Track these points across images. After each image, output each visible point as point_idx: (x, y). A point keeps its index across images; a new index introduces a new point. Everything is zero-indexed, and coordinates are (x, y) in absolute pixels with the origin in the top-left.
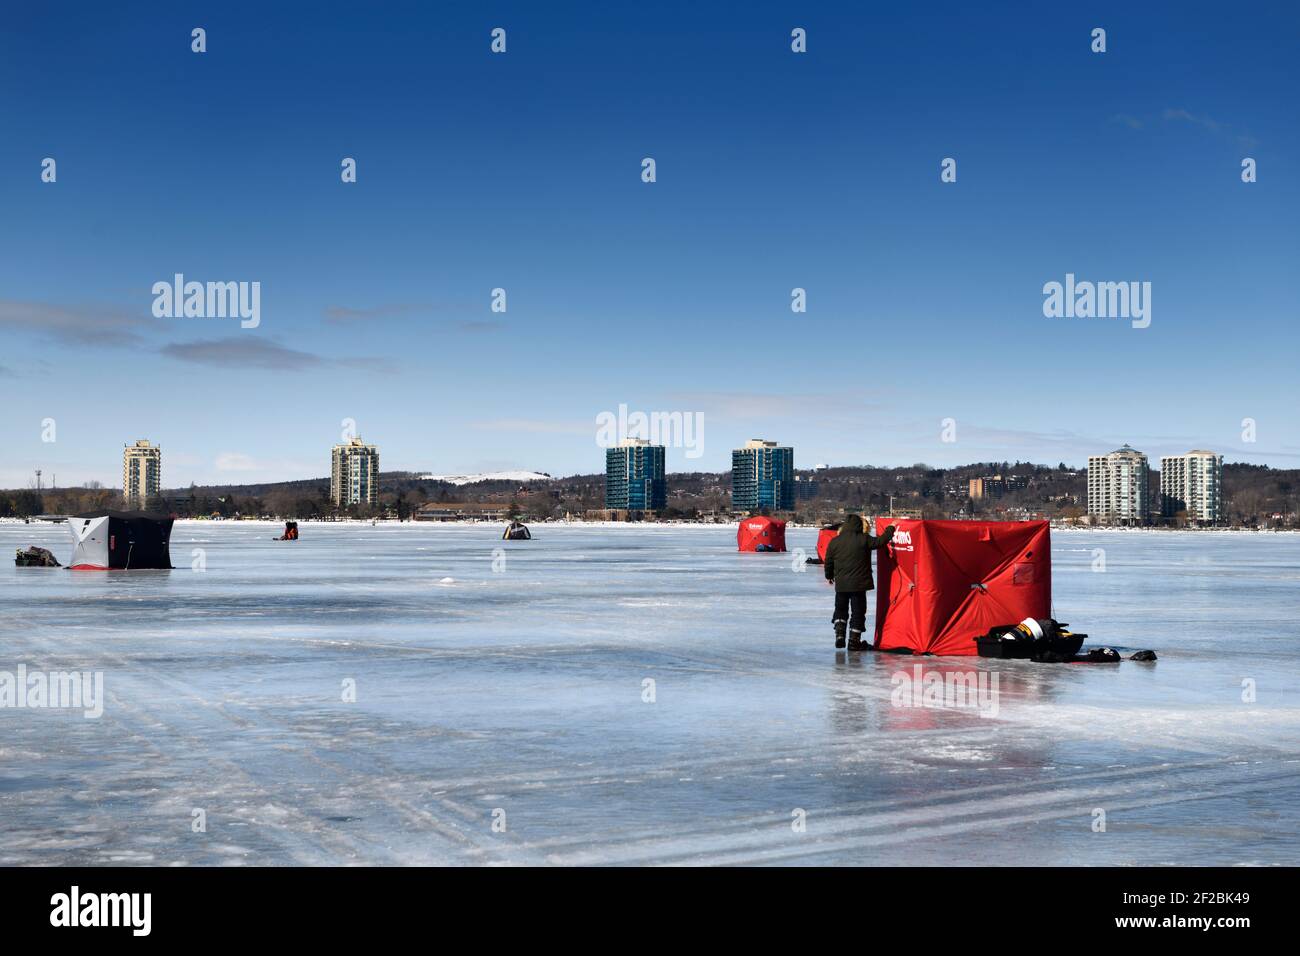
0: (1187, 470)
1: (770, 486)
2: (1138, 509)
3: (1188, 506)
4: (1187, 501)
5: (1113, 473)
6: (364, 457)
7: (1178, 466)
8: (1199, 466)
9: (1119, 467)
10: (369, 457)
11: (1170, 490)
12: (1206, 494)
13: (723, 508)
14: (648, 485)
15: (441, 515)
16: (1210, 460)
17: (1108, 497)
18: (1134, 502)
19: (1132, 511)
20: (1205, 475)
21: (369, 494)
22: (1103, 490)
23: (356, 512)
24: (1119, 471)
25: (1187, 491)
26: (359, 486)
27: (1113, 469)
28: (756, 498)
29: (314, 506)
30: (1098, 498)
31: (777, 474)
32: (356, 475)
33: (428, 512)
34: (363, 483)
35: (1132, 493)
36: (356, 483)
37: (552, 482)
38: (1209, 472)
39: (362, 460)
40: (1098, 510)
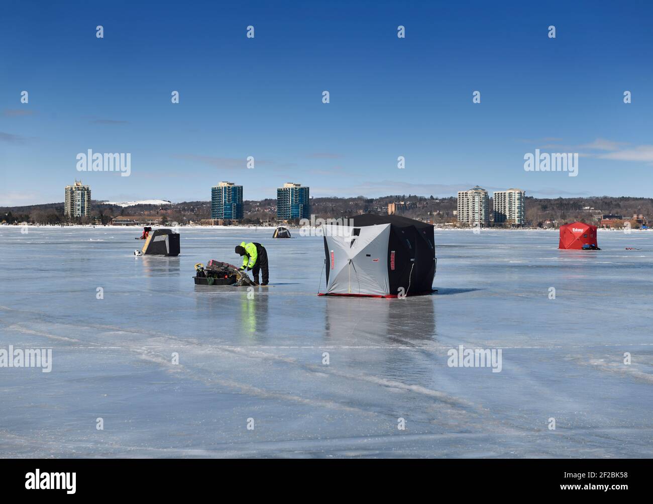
0: (507, 199)
1: (297, 207)
2: (483, 218)
3: (508, 217)
4: (507, 214)
5: (471, 200)
6: (83, 192)
7: (503, 196)
8: (513, 197)
9: (474, 197)
10: (86, 192)
11: (498, 209)
12: (517, 210)
13: (273, 218)
14: (234, 207)
15: (126, 223)
16: (519, 193)
17: (468, 213)
18: (481, 215)
19: (480, 219)
20: (516, 201)
21: (86, 211)
22: (465, 209)
23: (79, 221)
24: (474, 199)
25: (507, 209)
26: (80, 207)
27: (470, 198)
28: (290, 213)
29: (57, 217)
30: (463, 213)
31: (301, 201)
32: (79, 201)
33: (119, 221)
34: (83, 205)
35: (481, 211)
36: (79, 205)
37: (173, 205)
38: (518, 199)
39: (82, 193)
40: (463, 219)
